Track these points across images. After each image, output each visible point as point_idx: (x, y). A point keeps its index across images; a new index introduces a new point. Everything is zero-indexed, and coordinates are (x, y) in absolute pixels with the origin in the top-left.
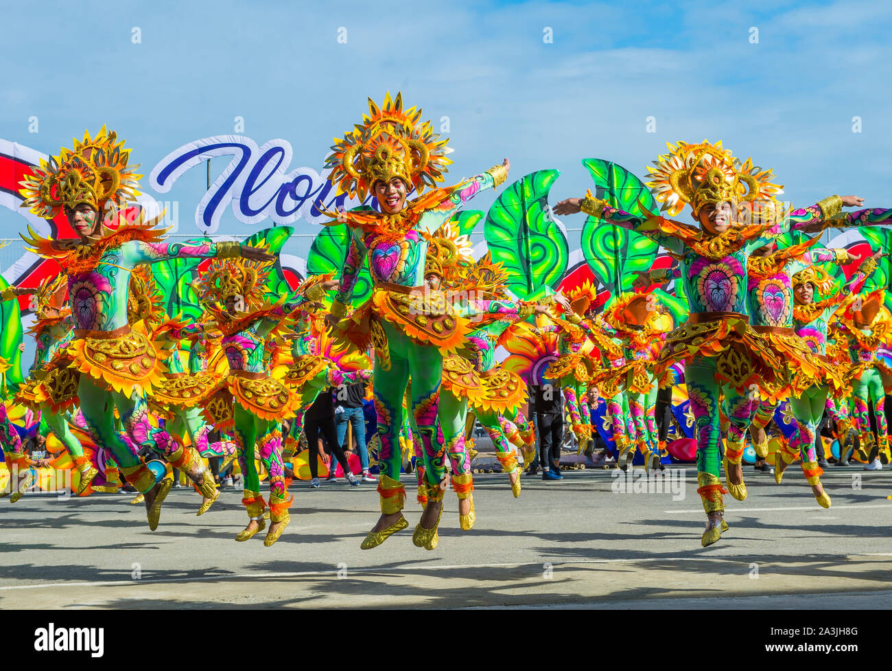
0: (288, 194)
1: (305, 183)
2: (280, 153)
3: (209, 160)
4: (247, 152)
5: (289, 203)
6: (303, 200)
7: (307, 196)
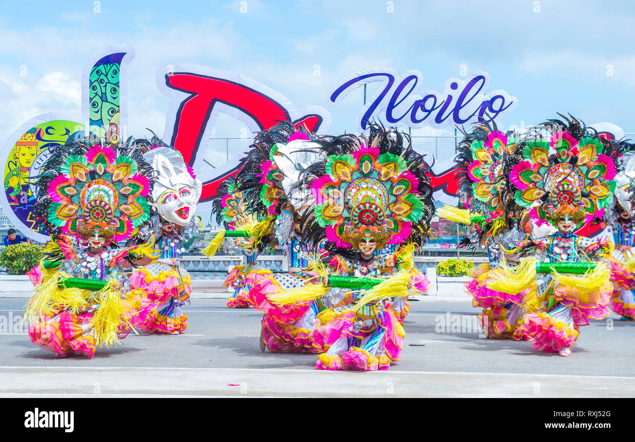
0: (420, 108)
1: (432, 100)
2: (415, 80)
3: (365, 85)
4: (392, 79)
5: (420, 114)
6: (430, 112)
7: (433, 109)
